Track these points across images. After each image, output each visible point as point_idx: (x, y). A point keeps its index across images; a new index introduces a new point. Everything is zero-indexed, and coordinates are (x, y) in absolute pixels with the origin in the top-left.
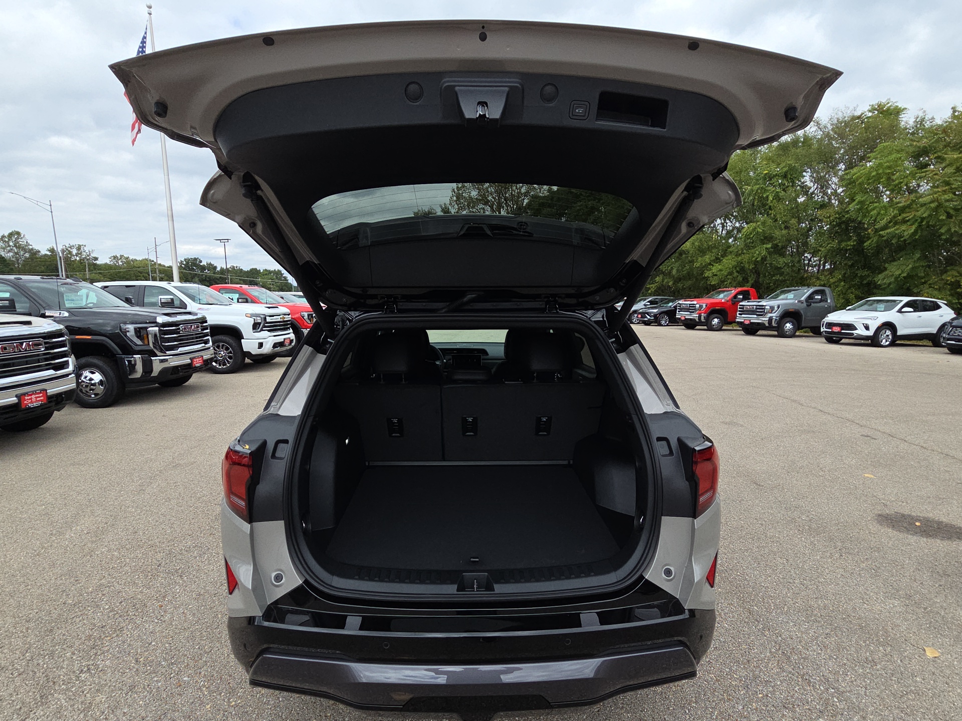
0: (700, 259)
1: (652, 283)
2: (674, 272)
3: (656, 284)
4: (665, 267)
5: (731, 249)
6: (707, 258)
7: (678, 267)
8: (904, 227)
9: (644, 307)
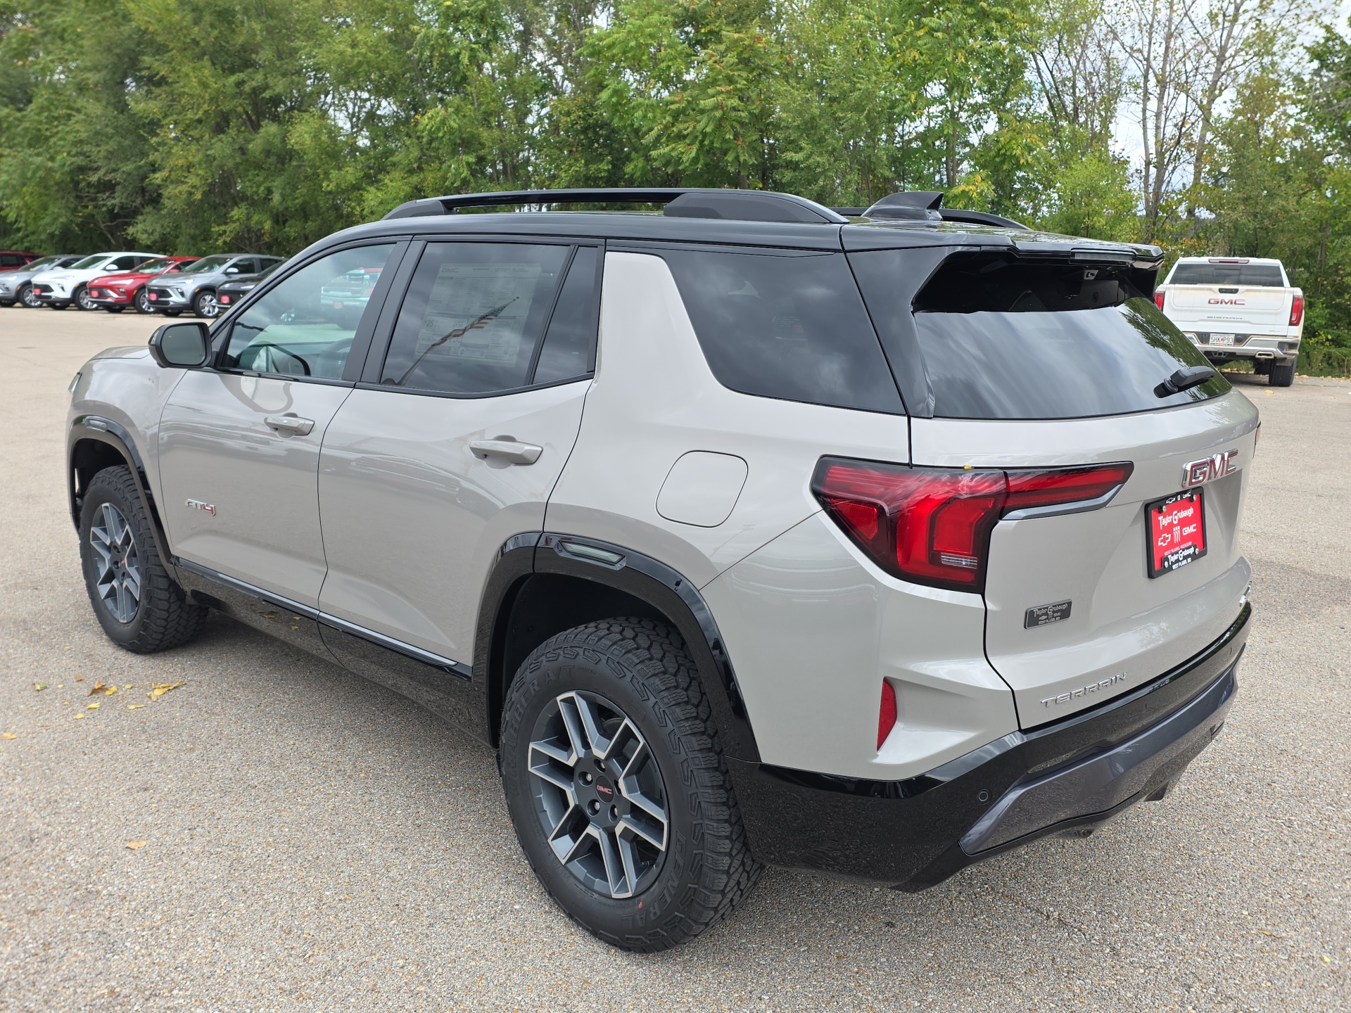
0: (334, 174)
1: (226, 223)
2: (276, 197)
3: (234, 225)
4: (252, 187)
5: (393, 159)
6: (350, 173)
7: (284, 189)
8: (681, 147)
9: (225, 278)
